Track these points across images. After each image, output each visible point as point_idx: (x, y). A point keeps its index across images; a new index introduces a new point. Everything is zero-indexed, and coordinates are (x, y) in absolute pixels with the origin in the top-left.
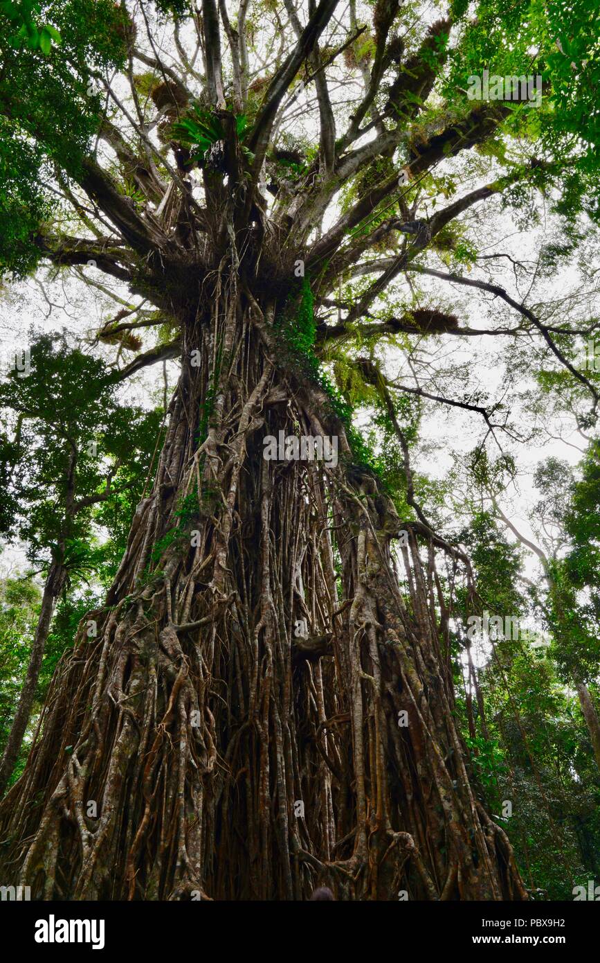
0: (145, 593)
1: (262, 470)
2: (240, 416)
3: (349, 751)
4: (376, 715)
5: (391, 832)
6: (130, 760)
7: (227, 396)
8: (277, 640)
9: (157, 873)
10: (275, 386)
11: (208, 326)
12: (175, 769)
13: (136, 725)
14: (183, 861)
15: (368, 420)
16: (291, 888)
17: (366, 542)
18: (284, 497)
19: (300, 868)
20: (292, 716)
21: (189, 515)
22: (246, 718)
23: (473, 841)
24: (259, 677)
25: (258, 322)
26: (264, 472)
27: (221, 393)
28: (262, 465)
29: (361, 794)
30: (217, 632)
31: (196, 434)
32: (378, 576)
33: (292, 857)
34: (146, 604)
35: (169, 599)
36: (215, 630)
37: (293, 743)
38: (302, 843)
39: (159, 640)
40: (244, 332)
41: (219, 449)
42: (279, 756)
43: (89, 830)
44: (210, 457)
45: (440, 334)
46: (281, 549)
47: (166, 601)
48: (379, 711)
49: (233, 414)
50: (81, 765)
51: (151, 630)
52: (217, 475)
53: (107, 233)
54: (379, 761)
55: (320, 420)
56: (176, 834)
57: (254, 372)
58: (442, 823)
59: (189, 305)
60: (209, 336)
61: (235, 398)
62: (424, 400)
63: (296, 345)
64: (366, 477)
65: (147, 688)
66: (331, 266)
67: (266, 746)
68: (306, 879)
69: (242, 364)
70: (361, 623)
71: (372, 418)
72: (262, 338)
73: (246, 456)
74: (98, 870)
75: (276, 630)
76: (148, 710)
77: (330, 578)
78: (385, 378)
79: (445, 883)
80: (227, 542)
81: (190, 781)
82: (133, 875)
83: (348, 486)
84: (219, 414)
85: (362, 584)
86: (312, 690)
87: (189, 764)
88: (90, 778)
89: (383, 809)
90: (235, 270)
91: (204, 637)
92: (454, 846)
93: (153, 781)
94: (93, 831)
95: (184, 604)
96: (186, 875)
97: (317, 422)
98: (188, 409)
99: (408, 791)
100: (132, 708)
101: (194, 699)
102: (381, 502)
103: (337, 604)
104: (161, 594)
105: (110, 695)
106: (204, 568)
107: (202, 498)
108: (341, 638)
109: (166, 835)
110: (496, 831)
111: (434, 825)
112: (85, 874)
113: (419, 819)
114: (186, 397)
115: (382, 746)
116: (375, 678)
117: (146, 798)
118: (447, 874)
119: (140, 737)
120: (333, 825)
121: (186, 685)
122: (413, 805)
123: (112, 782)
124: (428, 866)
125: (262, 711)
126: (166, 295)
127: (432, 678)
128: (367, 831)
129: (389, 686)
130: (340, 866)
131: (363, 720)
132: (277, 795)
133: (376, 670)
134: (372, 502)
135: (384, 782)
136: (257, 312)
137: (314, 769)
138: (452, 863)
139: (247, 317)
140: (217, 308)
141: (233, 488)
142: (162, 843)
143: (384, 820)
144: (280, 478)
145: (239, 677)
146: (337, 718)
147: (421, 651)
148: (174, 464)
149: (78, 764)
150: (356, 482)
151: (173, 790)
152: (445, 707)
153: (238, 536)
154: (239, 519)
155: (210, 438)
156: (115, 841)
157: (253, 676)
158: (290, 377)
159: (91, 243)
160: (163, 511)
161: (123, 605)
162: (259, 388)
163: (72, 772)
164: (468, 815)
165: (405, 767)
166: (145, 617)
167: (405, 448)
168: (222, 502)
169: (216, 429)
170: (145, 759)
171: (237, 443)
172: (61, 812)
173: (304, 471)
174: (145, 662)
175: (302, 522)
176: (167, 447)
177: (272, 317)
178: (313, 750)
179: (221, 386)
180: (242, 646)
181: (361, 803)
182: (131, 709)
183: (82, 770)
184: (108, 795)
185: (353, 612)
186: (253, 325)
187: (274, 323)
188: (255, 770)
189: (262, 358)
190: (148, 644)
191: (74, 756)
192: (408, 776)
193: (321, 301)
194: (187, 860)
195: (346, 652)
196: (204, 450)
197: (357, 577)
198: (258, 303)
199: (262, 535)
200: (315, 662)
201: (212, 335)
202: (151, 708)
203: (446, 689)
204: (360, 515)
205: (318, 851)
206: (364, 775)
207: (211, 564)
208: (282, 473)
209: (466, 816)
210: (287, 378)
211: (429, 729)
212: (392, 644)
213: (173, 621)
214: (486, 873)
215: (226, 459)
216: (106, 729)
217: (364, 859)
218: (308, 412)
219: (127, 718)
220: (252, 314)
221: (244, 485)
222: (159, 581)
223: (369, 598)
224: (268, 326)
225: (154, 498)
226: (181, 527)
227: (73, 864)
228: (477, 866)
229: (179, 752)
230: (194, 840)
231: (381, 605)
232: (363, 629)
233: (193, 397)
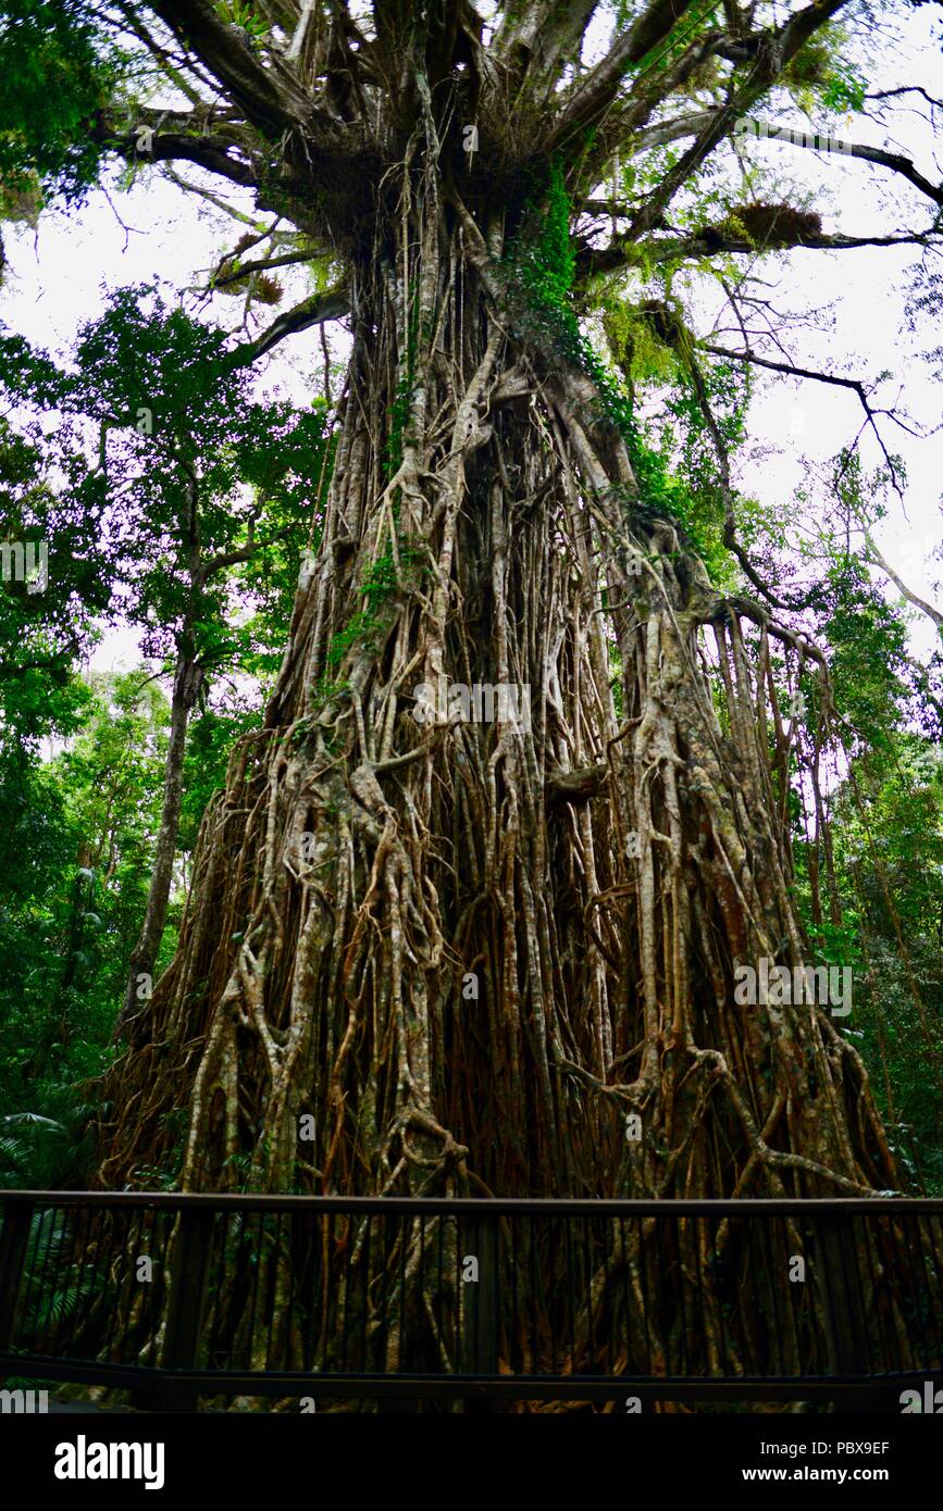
0: (324, 717)
1: (492, 512)
2: (454, 423)
3: (633, 936)
4: (674, 892)
5: (693, 1049)
6: (324, 954)
7: (430, 390)
8: (523, 775)
9: (372, 1096)
10: (508, 369)
11: (393, 265)
12: (386, 964)
13: (328, 907)
14: (406, 1084)
15: (661, 408)
16: (551, 1107)
17: (660, 633)
18: (528, 555)
19: (563, 1083)
20: (548, 884)
21: (381, 591)
22: (481, 888)
23: (811, 1066)
24: (498, 829)
25: (476, 254)
26: (495, 515)
27: (420, 385)
28: (492, 504)
29: (651, 999)
30: (435, 768)
31: (384, 458)
32: (679, 686)
33: (552, 1070)
34: (327, 733)
35: (361, 725)
36: (430, 767)
37: (550, 922)
38: (566, 1051)
39: (349, 785)
40: (453, 273)
41: (423, 482)
42: (530, 939)
43: (276, 1041)
44: (409, 497)
45: (789, 248)
46: (526, 638)
47: (355, 726)
48: (679, 885)
49: (441, 421)
50: (256, 957)
51: (337, 772)
52: (421, 524)
53: (209, 96)
54: (678, 955)
55: (585, 428)
56: (394, 1048)
57: (473, 342)
58: (767, 1038)
59: (358, 228)
60: (395, 283)
61: (443, 393)
62: (756, 369)
63: (541, 295)
64: (660, 524)
65: (338, 854)
66: (599, 139)
67: (511, 926)
68: (572, 1097)
69: (453, 332)
70: (652, 759)
71: (668, 403)
72: (484, 284)
73: (466, 492)
74: (294, 1092)
75: (521, 760)
76: (342, 886)
77: (604, 683)
78: (691, 334)
79: (768, 1115)
80: (442, 633)
81: (409, 980)
82: (341, 1099)
83: (631, 541)
84: (420, 423)
85: (655, 699)
86: (576, 844)
87: (405, 958)
88: (270, 975)
89: (682, 1018)
90: (433, 162)
91: (415, 778)
92: (783, 1070)
93: (357, 981)
94: (283, 1043)
95: (383, 729)
96: (410, 1100)
97: (579, 431)
98: (368, 412)
99: (719, 994)
100: (320, 883)
101: (407, 869)
102: (684, 565)
103: (614, 727)
104: (348, 717)
105: (288, 864)
106: (410, 673)
107: (400, 565)
108: (621, 775)
109: (380, 1050)
110: (845, 1051)
111: (755, 1040)
112: (278, 1097)
113: (733, 1031)
114: (364, 391)
115: (681, 935)
116: (673, 840)
117: (350, 1002)
118: (772, 1104)
119: (334, 921)
120: (609, 1028)
121: (394, 851)
122: (725, 1012)
123: (301, 983)
124: (745, 1092)
125: (503, 877)
126: (319, 212)
127: (759, 840)
128: (660, 1047)
129: (693, 851)
130: (621, 1091)
131: (655, 898)
132: (530, 989)
133: (674, 827)
134: (670, 565)
135: (685, 983)
136: (474, 236)
137: (581, 953)
138: (779, 1090)
139: (458, 246)
140: (405, 232)
141: (448, 546)
142: (376, 1060)
143: (684, 1032)
144: (521, 523)
145: (469, 830)
146: (616, 890)
147: (744, 799)
148: (352, 506)
149: (252, 958)
150: (644, 534)
151: (386, 991)
152: (778, 882)
153: (458, 620)
154: (459, 593)
155: (408, 465)
156: (312, 1057)
157: (489, 829)
158: (533, 353)
159: (183, 116)
160: (340, 581)
161: (293, 735)
162: (482, 373)
163: (245, 968)
164: (806, 1030)
165: (716, 963)
166: (327, 752)
167: (723, 453)
168: (431, 568)
169: (416, 448)
170: (345, 953)
171: (450, 471)
172: (236, 1018)
173: (558, 510)
174: (332, 818)
175: (557, 591)
176: (340, 478)
177: (499, 242)
178: (580, 927)
179: (420, 374)
180: (471, 785)
181: (650, 1012)
182: (319, 885)
183: (259, 966)
184: (298, 999)
185: (639, 740)
186: (468, 259)
187: (504, 254)
188: (496, 957)
189: (484, 319)
190: (335, 792)
191: (246, 947)
192: (719, 975)
193: (582, 205)
194: (412, 1083)
195: (630, 796)
196: (398, 486)
197: (646, 687)
198: (475, 218)
199: (496, 617)
200: (580, 807)
201: (400, 281)
202: (347, 883)
203: (779, 854)
204: (650, 587)
205: (587, 1058)
206: (655, 974)
207: (420, 666)
208: (524, 516)
209: (802, 1032)
210: (528, 355)
211: (753, 913)
212: (699, 790)
213: (369, 756)
214: (827, 1106)
215: (433, 497)
216: (285, 909)
217: (655, 1084)
218: (563, 413)
219: (314, 897)
220: (465, 241)
221: (464, 538)
222: (344, 697)
223: (665, 720)
224: (494, 260)
225: (324, 562)
226: (371, 611)
227: (259, 1081)
228: (814, 1095)
229: (392, 943)
230: (419, 1056)
231: (684, 730)
232: (655, 768)
233: (374, 393)
